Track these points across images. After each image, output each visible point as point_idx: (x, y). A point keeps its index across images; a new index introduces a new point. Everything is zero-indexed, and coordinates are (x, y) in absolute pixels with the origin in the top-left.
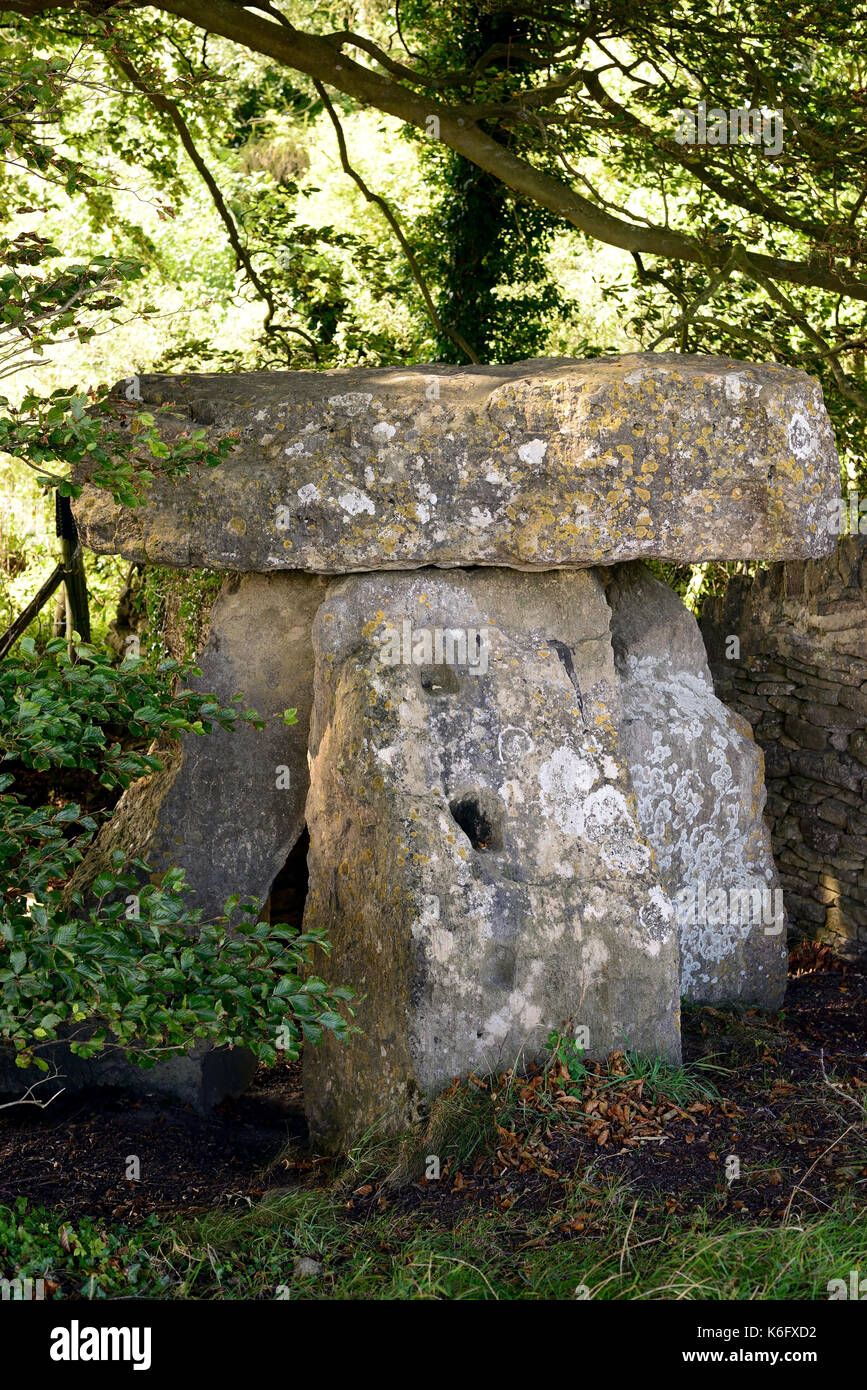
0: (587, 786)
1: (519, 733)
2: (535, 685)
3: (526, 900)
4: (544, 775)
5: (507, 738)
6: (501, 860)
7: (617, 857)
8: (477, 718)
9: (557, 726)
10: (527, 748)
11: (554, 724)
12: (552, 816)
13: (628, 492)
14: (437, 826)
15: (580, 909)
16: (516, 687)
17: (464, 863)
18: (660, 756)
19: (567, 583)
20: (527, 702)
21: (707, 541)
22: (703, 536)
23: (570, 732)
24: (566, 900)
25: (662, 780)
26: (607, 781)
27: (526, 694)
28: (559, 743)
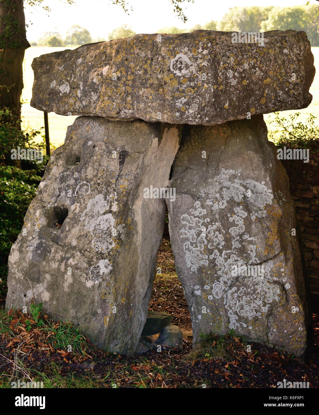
0: (102, 212)
1: (87, 185)
2: (103, 167)
3: (50, 249)
4: (90, 203)
5: (81, 187)
6: (55, 232)
7: (99, 243)
8: (75, 176)
9: (103, 185)
10: (87, 192)
11: (102, 184)
12: (84, 220)
13: (124, 88)
14: (35, 213)
15: (68, 259)
16: (95, 167)
17: (38, 229)
18: (200, 213)
19: (136, 128)
20: (97, 173)
21: (150, 112)
22: (148, 110)
23: (107, 189)
24: (65, 254)
25: (200, 224)
26: (110, 212)
27: (98, 170)
28: (100, 192)
